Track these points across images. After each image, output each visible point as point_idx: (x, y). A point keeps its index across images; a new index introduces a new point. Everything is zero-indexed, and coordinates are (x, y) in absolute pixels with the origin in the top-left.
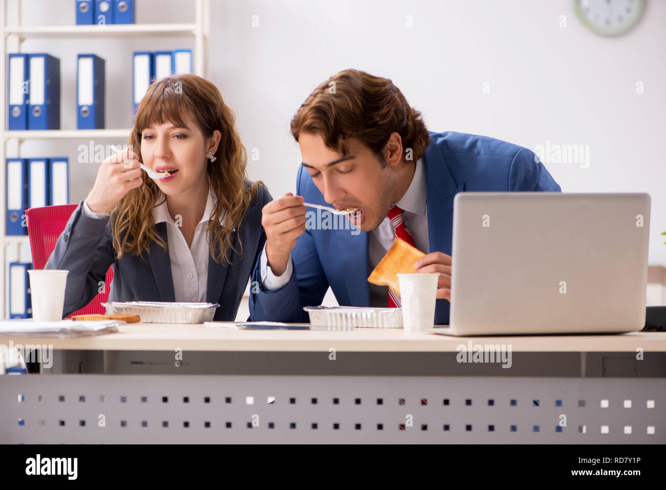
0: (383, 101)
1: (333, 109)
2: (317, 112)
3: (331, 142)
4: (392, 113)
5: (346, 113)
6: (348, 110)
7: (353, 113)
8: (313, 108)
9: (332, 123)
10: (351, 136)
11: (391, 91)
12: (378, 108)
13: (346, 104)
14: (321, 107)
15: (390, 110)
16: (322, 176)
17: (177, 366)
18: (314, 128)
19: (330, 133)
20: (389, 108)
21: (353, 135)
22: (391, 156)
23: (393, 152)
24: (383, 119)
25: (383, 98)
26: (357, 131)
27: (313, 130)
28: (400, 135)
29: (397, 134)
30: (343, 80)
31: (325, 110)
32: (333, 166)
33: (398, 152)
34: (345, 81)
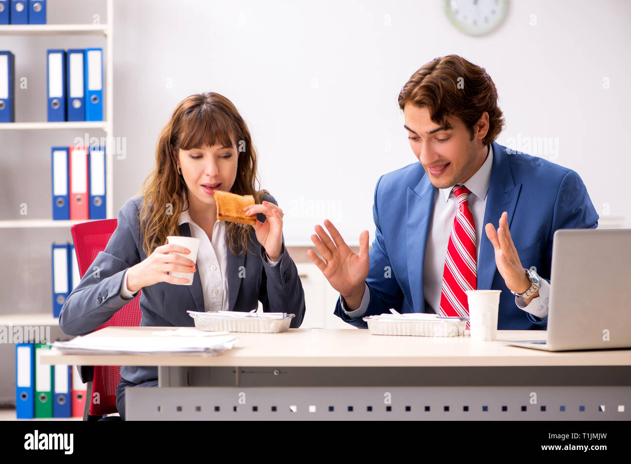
0: (481, 87)
1: (441, 91)
2: (426, 91)
3: (436, 117)
4: (488, 97)
5: (451, 95)
6: (452, 92)
7: (457, 95)
8: (424, 87)
9: (439, 102)
10: (453, 114)
11: (487, 79)
12: (477, 93)
13: (452, 87)
14: (432, 87)
15: (486, 96)
16: (422, 141)
17: (276, 374)
18: (423, 103)
19: (437, 109)
20: (485, 94)
21: (455, 113)
22: (479, 131)
23: (481, 127)
24: (480, 103)
25: (481, 85)
26: (458, 111)
27: (422, 105)
28: (489, 114)
29: (487, 113)
30: (449, 65)
31: (434, 90)
32: (433, 134)
33: (485, 127)
34: (451, 67)
